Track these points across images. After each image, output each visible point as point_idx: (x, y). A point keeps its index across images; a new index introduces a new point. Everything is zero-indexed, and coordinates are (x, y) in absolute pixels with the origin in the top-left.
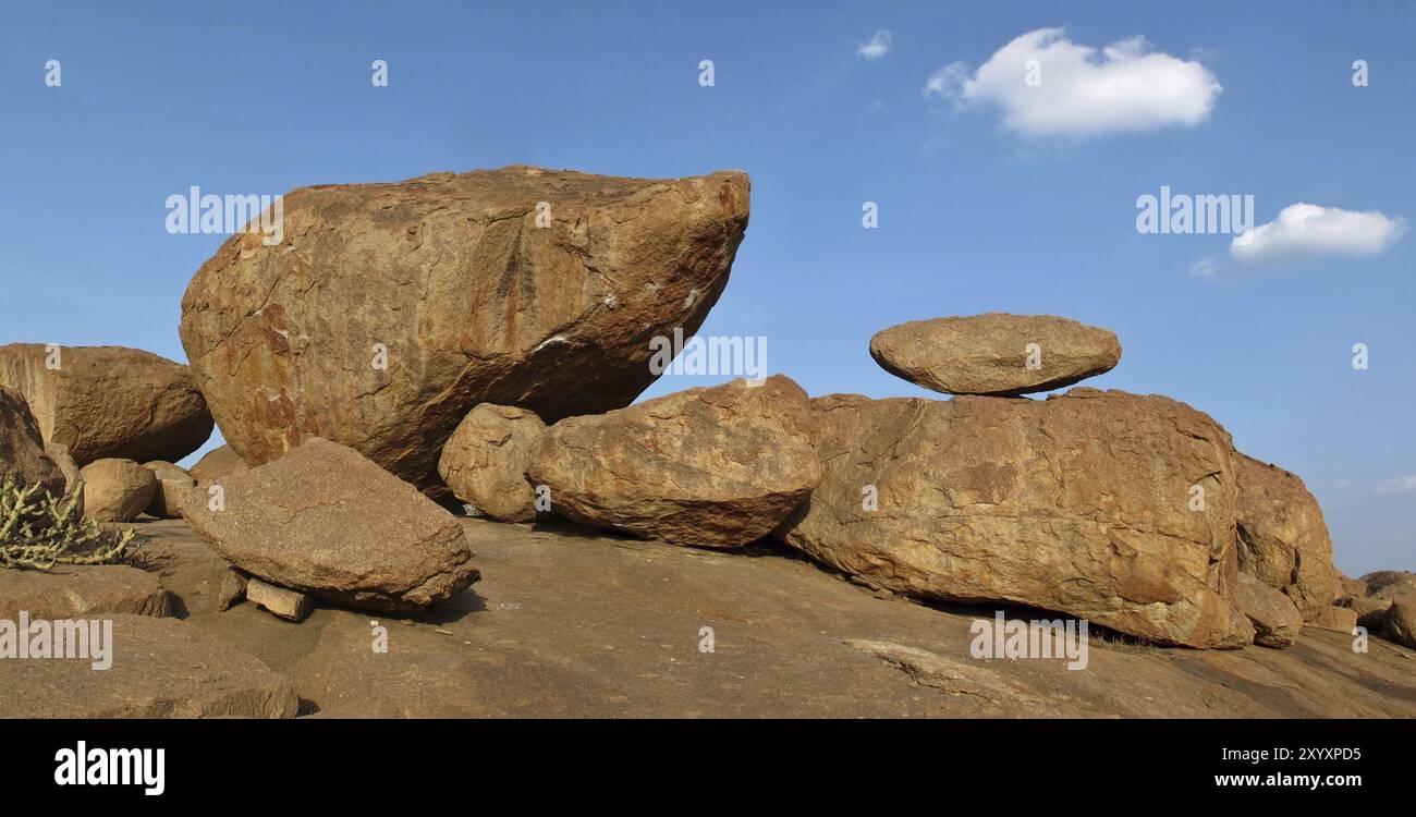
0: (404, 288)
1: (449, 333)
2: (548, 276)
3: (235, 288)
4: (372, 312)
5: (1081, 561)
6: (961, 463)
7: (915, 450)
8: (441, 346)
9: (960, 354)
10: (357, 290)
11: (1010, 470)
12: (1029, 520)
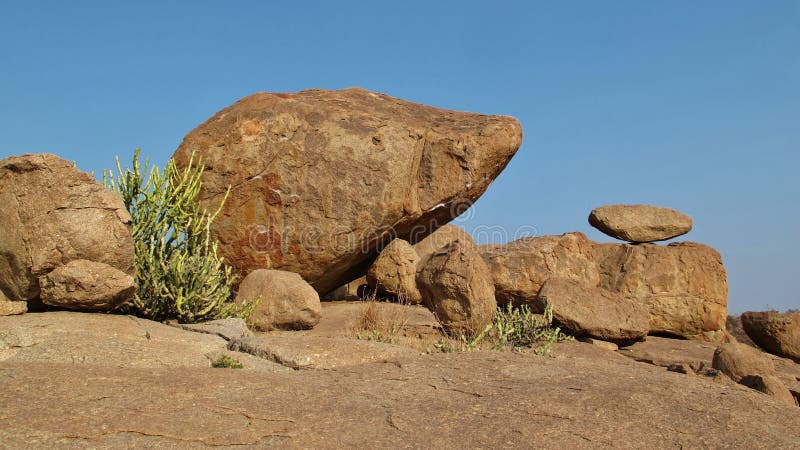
0: (376, 173)
1: (399, 200)
2: (440, 170)
3: (239, 160)
4: (350, 185)
5: (694, 314)
6: (655, 275)
7: (635, 268)
8: (396, 208)
9: (637, 224)
10: (339, 170)
11: (672, 277)
12: (679, 298)
